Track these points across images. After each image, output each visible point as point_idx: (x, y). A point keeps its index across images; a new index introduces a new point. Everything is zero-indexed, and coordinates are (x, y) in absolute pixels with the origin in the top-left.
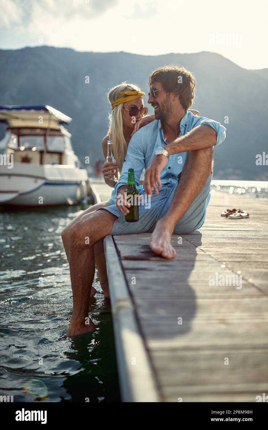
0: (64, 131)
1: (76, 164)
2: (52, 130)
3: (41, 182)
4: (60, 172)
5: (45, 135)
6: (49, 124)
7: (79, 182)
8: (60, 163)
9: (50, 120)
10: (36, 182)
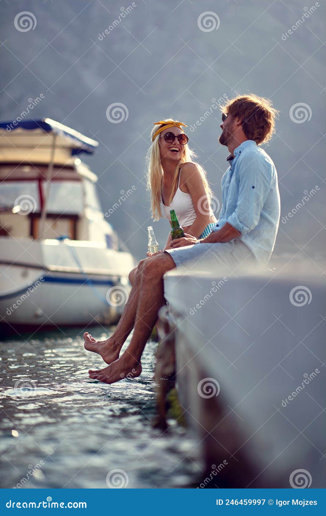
0: (82, 168)
1: (108, 238)
2: (58, 167)
3: (34, 275)
4: (74, 255)
5: (40, 180)
6: (53, 154)
7: (115, 279)
8: (75, 236)
9: (53, 146)
10: (25, 275)
